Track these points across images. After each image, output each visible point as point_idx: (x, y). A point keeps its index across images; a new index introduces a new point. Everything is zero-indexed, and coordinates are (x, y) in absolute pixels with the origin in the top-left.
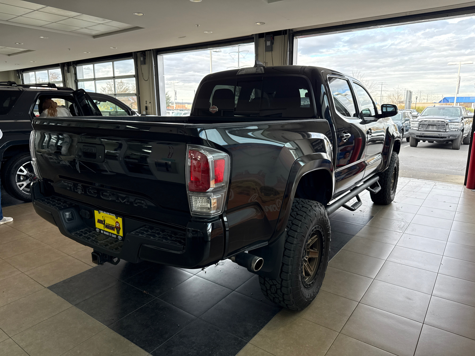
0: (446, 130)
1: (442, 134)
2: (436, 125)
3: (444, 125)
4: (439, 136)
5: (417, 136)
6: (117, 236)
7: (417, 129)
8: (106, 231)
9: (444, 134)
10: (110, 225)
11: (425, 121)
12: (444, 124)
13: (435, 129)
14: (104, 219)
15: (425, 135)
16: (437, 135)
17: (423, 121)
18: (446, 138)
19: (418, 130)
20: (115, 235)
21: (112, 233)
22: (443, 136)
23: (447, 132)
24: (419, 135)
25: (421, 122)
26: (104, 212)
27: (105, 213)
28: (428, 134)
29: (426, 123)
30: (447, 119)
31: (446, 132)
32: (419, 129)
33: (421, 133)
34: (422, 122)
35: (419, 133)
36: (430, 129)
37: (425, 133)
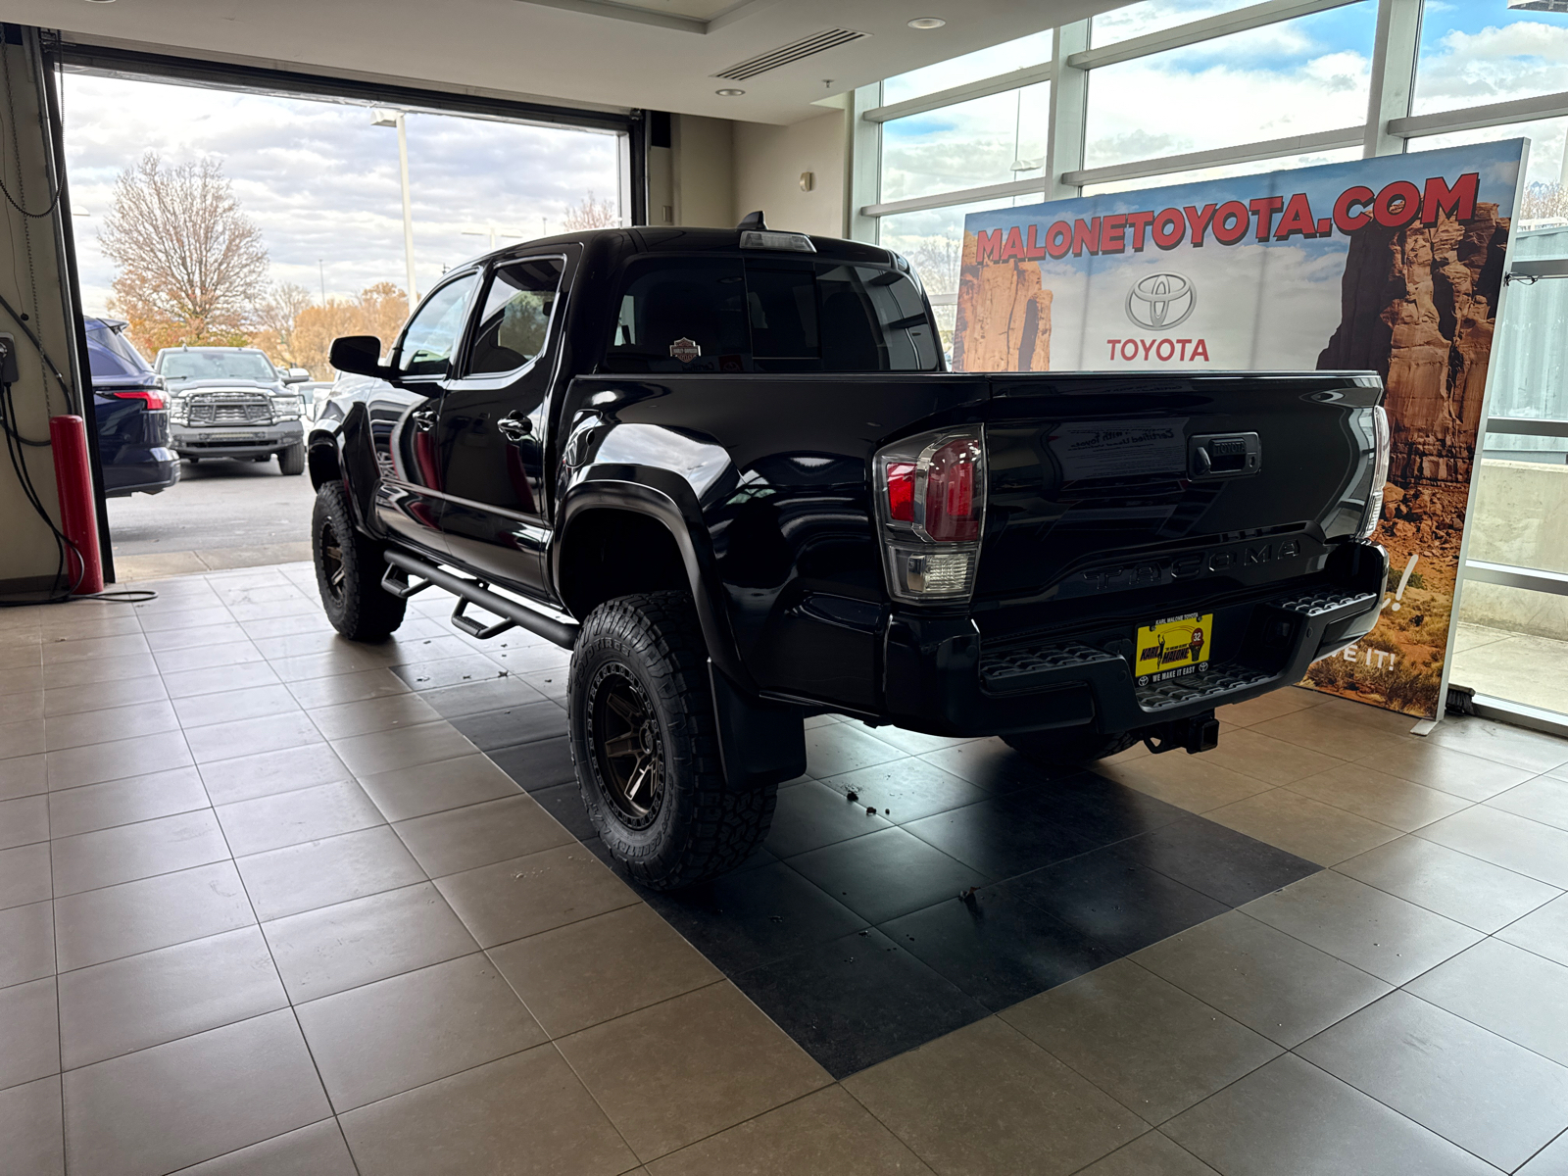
0: (271, 419)
1: (264, 433)
2: (239, 407)
3: (262, 405)
4: (257, 439)
5: (189, 444)
6: (1197, 665)
7: (185, 422)
8: (1166, 672)
9: (269, 433)
10: (1176, 647)
11: (203, 395)
12: (262, 401)
13: (237, 419)
14: (1161, 640)
15: (215, 441)
16: (251, 435)
17: (197, 396)
18: (275, 442)
19: (189, 426)
20: (1192, 665)
21: (1182, 668)
22: (267, 437)
23: (275, 425)
24: (197, 439)
25: (193, 398)
26: (1169, 620)
27: (1172, 619)
28: (225, 436)
29: (207, 400)
30: (264, 387)
31: (272, 424)
32: (192, 423)
33: (200, 435)
34: (197, 398)
35: (195, 435)
36: (224, 419)
37: (213, 434)
